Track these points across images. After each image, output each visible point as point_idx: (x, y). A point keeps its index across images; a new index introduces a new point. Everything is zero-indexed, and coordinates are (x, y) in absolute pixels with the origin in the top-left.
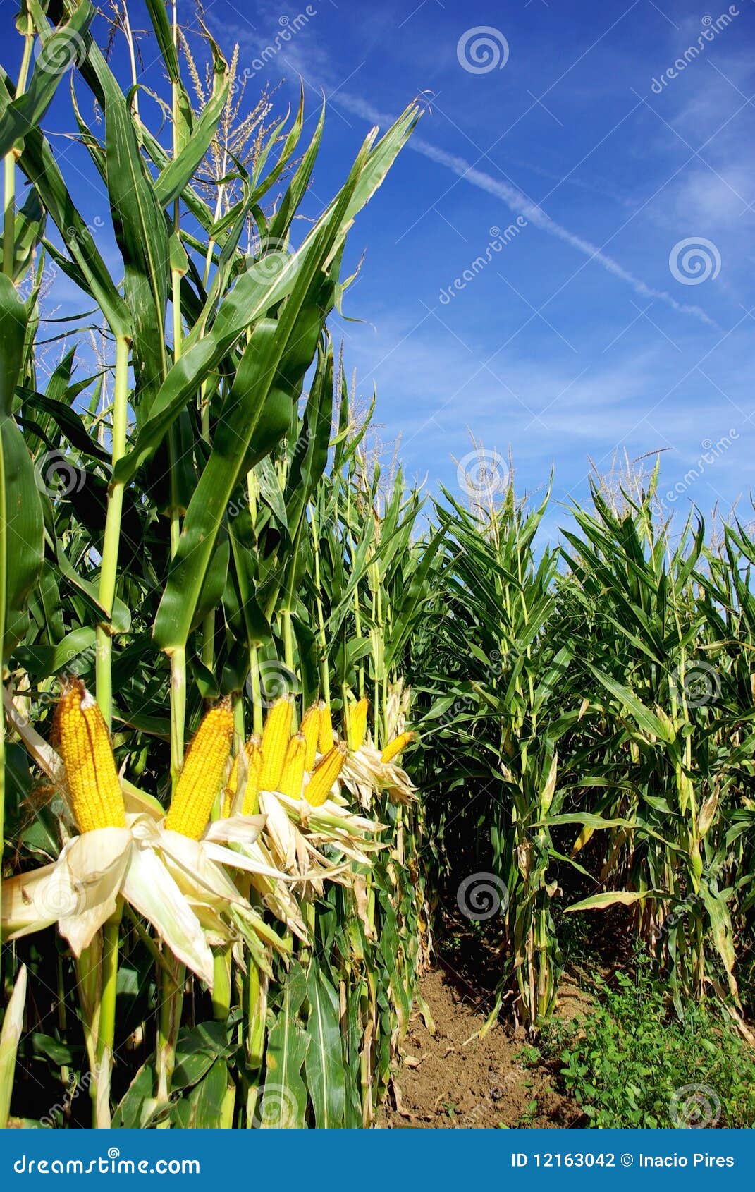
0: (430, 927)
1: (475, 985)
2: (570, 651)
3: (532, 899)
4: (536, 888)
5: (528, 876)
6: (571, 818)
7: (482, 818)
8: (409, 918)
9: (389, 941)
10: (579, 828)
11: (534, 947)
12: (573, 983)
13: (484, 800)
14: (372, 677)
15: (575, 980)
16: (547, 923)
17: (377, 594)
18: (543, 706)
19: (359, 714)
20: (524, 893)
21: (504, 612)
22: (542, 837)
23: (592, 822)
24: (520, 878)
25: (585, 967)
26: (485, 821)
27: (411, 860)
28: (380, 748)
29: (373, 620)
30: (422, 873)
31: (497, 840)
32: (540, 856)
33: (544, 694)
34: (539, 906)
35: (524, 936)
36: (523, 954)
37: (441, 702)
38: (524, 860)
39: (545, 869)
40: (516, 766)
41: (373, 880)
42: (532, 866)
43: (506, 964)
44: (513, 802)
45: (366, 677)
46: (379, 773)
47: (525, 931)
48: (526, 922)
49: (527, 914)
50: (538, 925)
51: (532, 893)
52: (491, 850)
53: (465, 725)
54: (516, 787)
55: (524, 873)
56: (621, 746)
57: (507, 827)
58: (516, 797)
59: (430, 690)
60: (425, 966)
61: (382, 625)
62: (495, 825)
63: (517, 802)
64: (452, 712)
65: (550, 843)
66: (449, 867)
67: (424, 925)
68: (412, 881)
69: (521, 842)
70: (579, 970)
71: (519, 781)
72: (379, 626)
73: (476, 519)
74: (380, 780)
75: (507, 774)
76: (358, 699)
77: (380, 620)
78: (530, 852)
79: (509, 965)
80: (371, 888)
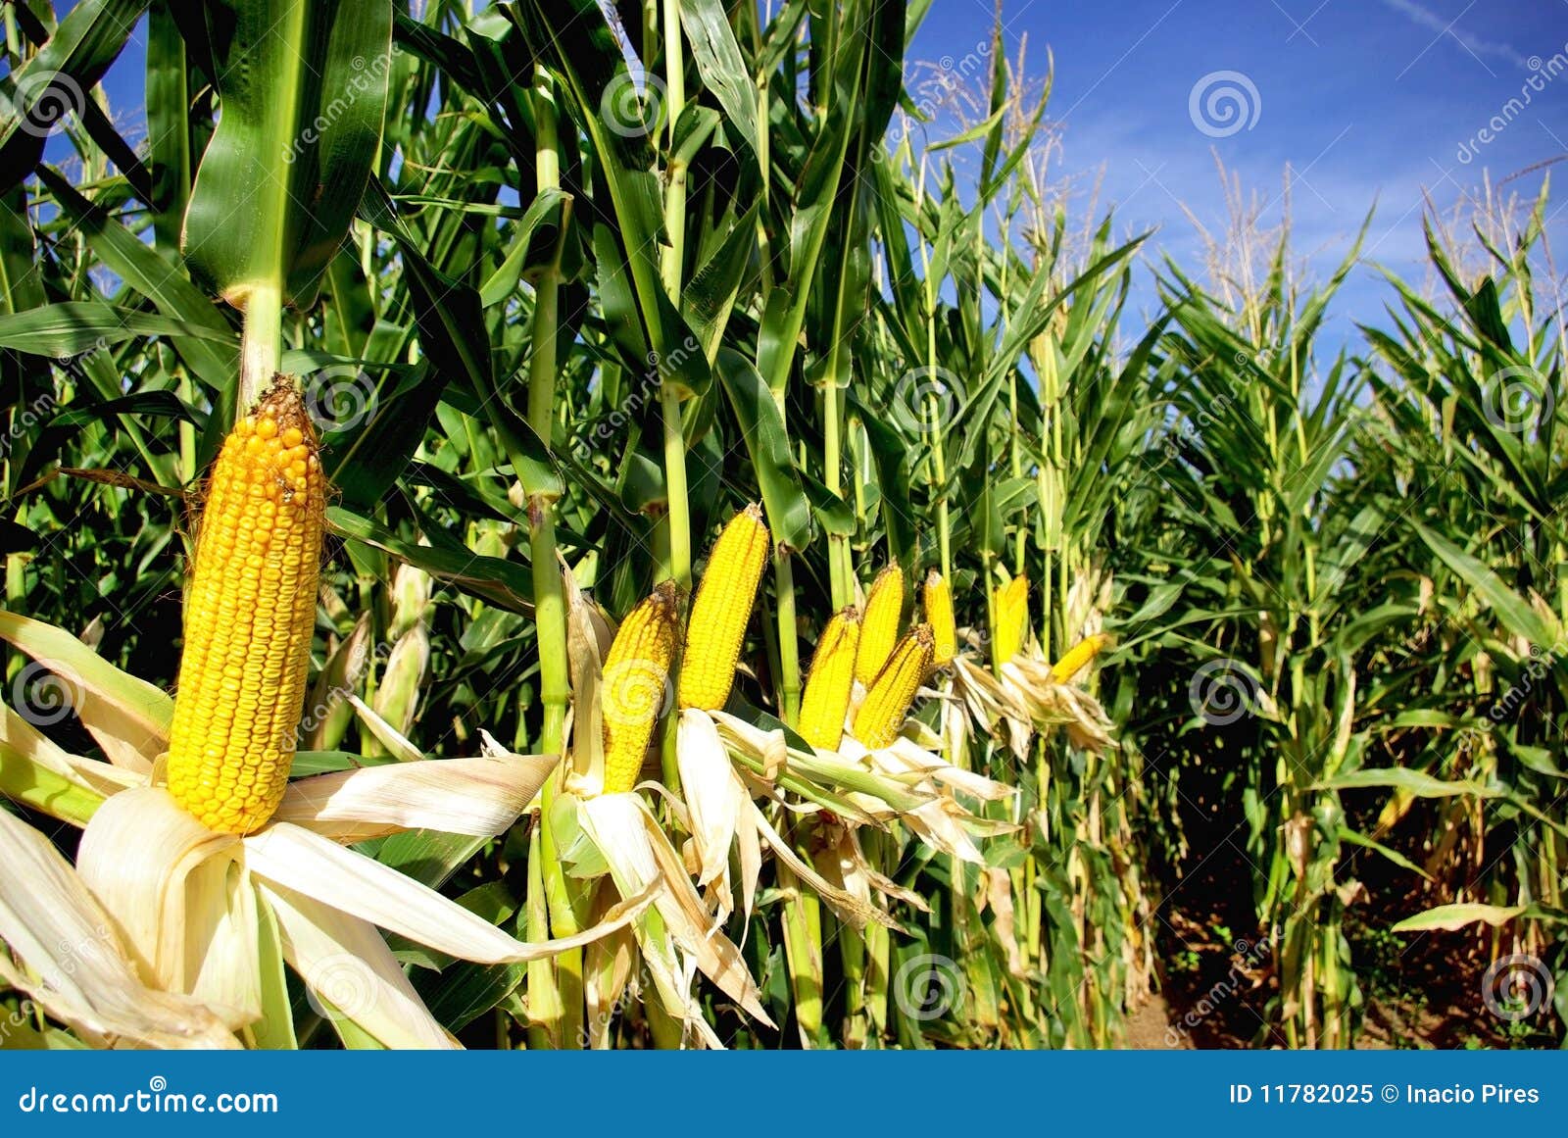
0: (1149, 938)
1: (1221, 1029)
2: (1380, 511)
3: (1311, 910)
4: (1318, 892)
5: (1305, 872)
6: (1378, 777)
7: (1231, 777)
8: (1110, 932)
9: (1065, 972)
10: (1388, 792)
11: (1316, 983)
12: (1380, 1038)
13: (1232, 748)
14: (1040, 544)
15: (1383, 1032)
16: (1337, 947)
17: (1052, 410)
18: (1330, 596)
19: (1013, 602)
20: (1299, 898)
21: (1268, 448)
22: (1329, 810)
23: (1412, 784)
24: (1292, 875)
25: (1401, 1011)
26: (1236, 780)
27: (1115, 837)
28: (1053, 660)
29: (1044, 452)
30: (1135, 859)
31: (1255, 811)
32: (1325, 839)
33: (1335, 579)
34: (1324, 920)
35: (1299, 969)
36: (1297, 998)
37: (1161, 593)
38: (1296, 845)
39: (1335, 861)
40: (1285, 695)
41: (1037, 873)
42: (1312, 855)
43: (1268, 1007)
44: (1280, 752)
45: (1030, 542)
46: (1042, 698)
47: (1301, 960)
48: (1302, 947)
49: (1304, 935)
50: (1321, 951)
51: (1309, 899)
52: (1247, 828)
53: (1199, 628)
54: (1283, 728)
55: (1298, 868)
56: (1458, 670)
57: (1270, 792)
58: (1285, 744)
59: (1149, 580)
60: (1141, 996)
61: (1061, 465)
62: (1251, 787)
63: (1287, 752)
64: (1178, 609)
65: (1341, 819)
66: (1183, 845)
67: (1139, 935)
68: (1118, 870)
69: (1292, 816)
70: (1390, 1015)
71: (1288, 717)
72: (1056, 467)
73: (1219, 305)
74: (1045, 711)
75: (1268, 706)
76: (1014, 577)
77: (1058, 457)
78: (1307, 833)
79: (1273, 1010)
80: (1035, 886)
